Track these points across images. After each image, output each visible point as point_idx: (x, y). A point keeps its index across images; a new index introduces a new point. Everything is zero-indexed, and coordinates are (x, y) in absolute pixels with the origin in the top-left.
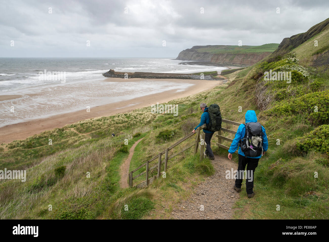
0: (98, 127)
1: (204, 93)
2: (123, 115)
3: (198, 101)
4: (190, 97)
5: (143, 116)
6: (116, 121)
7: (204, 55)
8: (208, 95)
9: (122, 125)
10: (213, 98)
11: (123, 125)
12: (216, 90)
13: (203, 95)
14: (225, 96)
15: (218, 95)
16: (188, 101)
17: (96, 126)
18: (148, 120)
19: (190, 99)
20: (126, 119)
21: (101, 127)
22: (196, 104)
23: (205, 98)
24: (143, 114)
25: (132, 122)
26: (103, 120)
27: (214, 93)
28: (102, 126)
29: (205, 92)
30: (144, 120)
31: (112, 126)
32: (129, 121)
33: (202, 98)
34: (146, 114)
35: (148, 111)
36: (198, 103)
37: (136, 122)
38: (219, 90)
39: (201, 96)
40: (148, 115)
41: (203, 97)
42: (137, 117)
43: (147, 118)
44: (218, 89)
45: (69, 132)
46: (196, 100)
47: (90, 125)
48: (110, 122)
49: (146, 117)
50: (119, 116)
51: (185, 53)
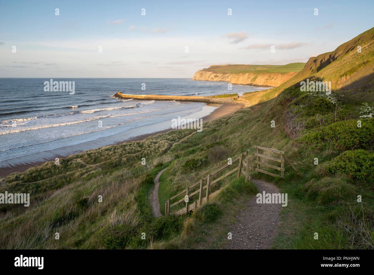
0: (108, 157)
1: (224, 118)
2: (135, 144)
3: (218, 128)
4: (209, 123)
5: (157, 145)
6: (128, 150)
7: (222, 76)
8: (229, 121)
9: (134, 155)
10: (235, 124)
11: (136, 155)
12: (237, 114)
13: (224, 121)
14: (249, 121)
15: (241, 121)
16: (206, 127)
17: (105, 156)
18: (164, 149)
19: (208, 125)
20: (139, 149)
21: (112, 158)
22: (217, 131)
23: (226, 124)
24: (158, 143)
25: (146, 152)
26: (113, 149)
27: (235, 118)
28: (112, 156)
29: (226, 117)
30: (159, 149)
31: (124, 156)
32: (143, 151)
33: (222, 124)
34: (161, 142)
35: (163, 139)
36: (219, 130)
37: (150, 151)
38: (241, 114)
39: (222, 122)
40: (163, 144)
41: (224, 123)
42: (151, 146)
43: (162, 147)
44: (239, 114)
45: (75, 163)
46: (216, 126)
47: (99, 155)
48: (121, 151)
49: (162, 145)
50: (131, 145)
51: (202, 73)
